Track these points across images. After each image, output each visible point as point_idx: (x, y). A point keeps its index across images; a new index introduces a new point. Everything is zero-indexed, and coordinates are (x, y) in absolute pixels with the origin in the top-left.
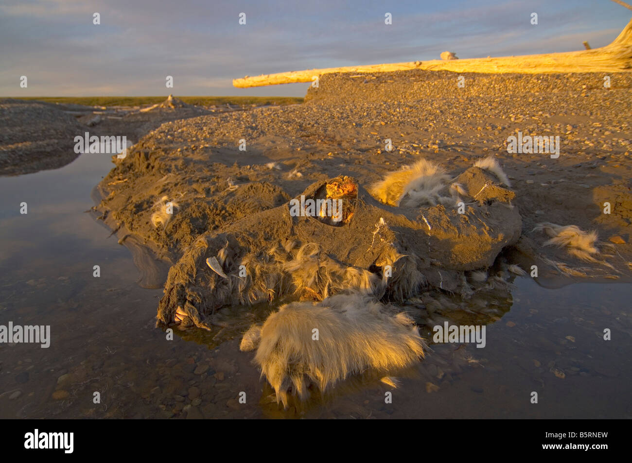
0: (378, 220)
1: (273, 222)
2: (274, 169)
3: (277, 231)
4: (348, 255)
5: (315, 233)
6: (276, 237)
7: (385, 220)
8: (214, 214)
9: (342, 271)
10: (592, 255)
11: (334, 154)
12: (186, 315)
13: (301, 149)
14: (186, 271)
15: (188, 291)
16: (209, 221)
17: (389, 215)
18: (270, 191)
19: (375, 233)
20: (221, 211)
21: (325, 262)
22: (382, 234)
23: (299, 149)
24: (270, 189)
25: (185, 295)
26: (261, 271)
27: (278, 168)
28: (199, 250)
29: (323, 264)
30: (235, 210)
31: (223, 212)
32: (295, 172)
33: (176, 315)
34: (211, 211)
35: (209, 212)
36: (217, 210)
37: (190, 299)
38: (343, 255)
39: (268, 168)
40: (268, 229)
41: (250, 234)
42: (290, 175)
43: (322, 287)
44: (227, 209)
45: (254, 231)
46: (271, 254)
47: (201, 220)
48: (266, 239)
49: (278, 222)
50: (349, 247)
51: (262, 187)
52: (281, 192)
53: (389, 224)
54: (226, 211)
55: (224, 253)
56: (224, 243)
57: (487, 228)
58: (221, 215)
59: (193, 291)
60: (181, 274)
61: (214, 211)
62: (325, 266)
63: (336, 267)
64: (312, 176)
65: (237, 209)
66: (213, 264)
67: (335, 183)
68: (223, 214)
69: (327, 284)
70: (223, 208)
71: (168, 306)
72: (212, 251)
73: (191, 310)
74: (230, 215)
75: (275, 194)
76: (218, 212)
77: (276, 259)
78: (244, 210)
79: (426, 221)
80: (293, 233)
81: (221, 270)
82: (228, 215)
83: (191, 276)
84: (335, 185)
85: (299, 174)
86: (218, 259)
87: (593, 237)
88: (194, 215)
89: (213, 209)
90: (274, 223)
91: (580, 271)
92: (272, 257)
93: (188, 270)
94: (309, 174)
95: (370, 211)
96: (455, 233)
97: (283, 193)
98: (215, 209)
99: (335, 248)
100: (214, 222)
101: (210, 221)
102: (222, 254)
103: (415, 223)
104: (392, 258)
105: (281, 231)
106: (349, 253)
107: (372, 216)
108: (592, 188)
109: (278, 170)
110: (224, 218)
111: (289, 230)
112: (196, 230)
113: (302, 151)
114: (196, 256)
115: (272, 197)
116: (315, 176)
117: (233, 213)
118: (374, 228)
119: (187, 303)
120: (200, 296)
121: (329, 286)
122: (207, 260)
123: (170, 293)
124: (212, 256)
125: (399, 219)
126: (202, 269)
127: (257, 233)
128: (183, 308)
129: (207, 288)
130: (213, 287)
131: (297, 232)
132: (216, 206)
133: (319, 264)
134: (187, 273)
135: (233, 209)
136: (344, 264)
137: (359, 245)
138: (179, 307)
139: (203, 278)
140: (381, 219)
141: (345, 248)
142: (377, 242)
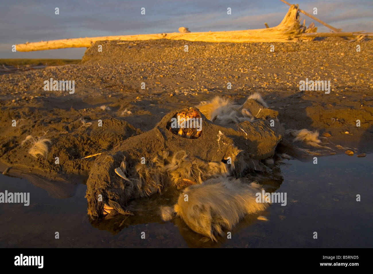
0: (218, 132)
1: (150, 140)
2: (106, 110)
3: (154, 146)
4: (207, 155)
5: (181, 144)
6: (154, 150)
7: (222, 132)
8: (82, 144)
9: (206, 165)
10: (319, 144)
11: (141, 98)
12: (112, 208)
13: (112, 96)
14: (103, 179)
15: (108, 192)
16: (80, 150)
17: (224, 129)
18: (119, 124)
19: (218, 140)
20: (87, 141)
21: (195, 161)
22: (223, 140)
23: (110, 96)
24: (118, 123)
25: (106, 196)
26: (150, 174)
27: (109, 109)
28: (109, 164)
29: (194, 163)
30: (98, 140)
31: (89, 142)
32: (126, 111)
33: (105, 210)
34: (80, 142)
35: (78, 143)
36: (84, 140)
37: (112, 198)
38: (204, 155)
39: (102, 110)
40: (148, 146)
41: (137, 150)
42: (123, 113)
43: (196, 177)
44: (91, 139)
45: (139, 148)
46: (154, 162)
47: (73, 149)
48: (149, 152)
49: (154, 140)
50: (206, 150)
51: (111, 122)
52: (127, 124)
53: (225, 134)
54: (91, 141)
55: (125, 164)
56: (123, 158)
57: (273, 132)
58: (88, 144)
59: (112, 192)
60: (99, 182)
61: (82, 141)
62: (195, 163)
63: (203, 163)
64: (139, 113)
65: (99, 138)
66: (119, 172)
67: (183, 112)
68: (89, 143)
69: (200, 174)
70: (89, 139)
71: (97, 204)
72: (117, 164)
73: (115, 205)
74: (94, 143)
75: (124, 126)
77: (157, 165)
78: (105, 139)
79: (243, 131)
80: (166, 147)
81: (125, 176)
82: (93, 143)
83: (107, 182)
84: (184, 114)
85: (129, 112)
86: (122, 168)
87: (317, 134)
88: (67, 146)
89: (81, 140)
90: (151, 141)
91: (316, 152)
92: (155, 163)
93: (104, 178)
94: (136, 112)
95: (211, 127)
96: (260, 136)
97: (129, 125)
98: (82, 140)
99: (197, 152)
100: (83, 150)
101: (81, 149)
102: (123, 165)
103: (239, 133)
104: (235, 153)
105: (157, 146)
106: (207, 154)
107: (214, 130)
108: (305, 108)
109: (109, 110)
110: (91, 146)
111: (163, 145)
112: (73, 157)
113: (114, 97)
114: (108, 168)
115: (122, 128)
116: (140, 113)
117: (96, 142)
118: (217, 138)
119: (110, 200)
120: (117, 194)
121: (201, 175)
122: (115, 170)
123: (95, 196)
124: (117, 167)
125: (229, 131)
126: (114, 177)
127: (141, 149)
128: (109, 205)
129: (119, 189)
130: (123, 188)
131: (168, 145)
132: (82, 138)
133: (191, 163)
134: (104, 181)
135: (96, 139)
136: (207, 161)
137: (211, 148)
138: (105, 205)
139: (115, 183)
140: (220, 132)
141: (204, 151)
142: (222, 145)
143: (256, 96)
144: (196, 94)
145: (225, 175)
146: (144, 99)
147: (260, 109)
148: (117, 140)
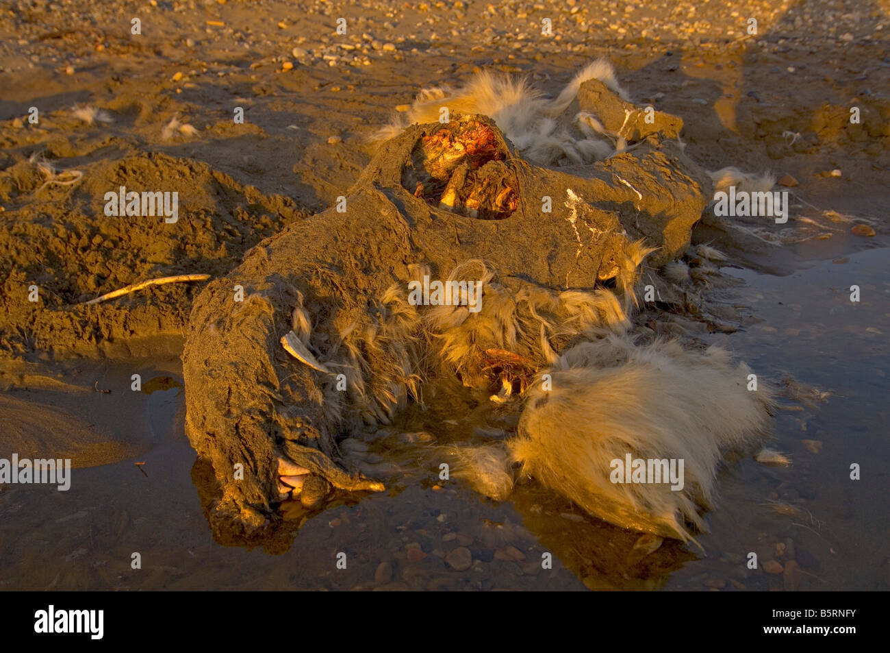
0: (566, 195)
1: (362, 231)
2: (98, 123)
3: (379, 249)
4: (550, 270)
5: (463, 239)
6: (378, 262)
7: (576, 191)
8: (75, 250)
9: (555, 302)
11: (191, 76)
12: (307, 471)
13: (77, 71)
14: (253, 378)
15: (282, 420)
16: (71, 269)
17: (580, 182)
18: (182, 174)
19: (572, 220)
20: (90, 239)
21: (522, 291)
22: (584, 218)
23: (70, 70)
24: (179, 167)
25: (276, 433)
26: (380, 341)
27: (105, 118)
28: (260, 323)
29: (520, 296)
30: (127, 231)
31: (97, 240)
32: (173, 124)
33: (282, 479)
34: (66, 241)
35: (61, 247)
37: (296, 436)
38: (540, 268)
39: (83, 122)
40: (360, 250)
41: (331, 266)
42: (167, 134)
43: (530, 340)
44: (104, 231)
45: (333, 259)
46: (387, 301)
47: (50, 270)
48: (366, 271)
49: (373, 230)
50: (543, 254)
52: (212, 173)
53: (585, 198)
54: (105, 237)
55: (304, 316)
56: (294, 297)
57: (695, 183)
58: (93, 247)
59: (291, 416)
60: (243, 387)
61: (74, 240)
62: (525, 298)
63: (545, 297)
64: (219, 131)
65: (131, 225)
66: (297, 348)
67: (442, 131)
68: (99, 245)
69: (543, 332)
70: (95, 232)
71: (256, 466)
72: (283, 320)
73: (314, 458)
75: (202, 179)
76: (85, 241)
77: (396, 311)
78: (151, 228)
79: (629, 185)
80: (416, 249)
81: (312, 357)
82: (111, 245)
83: (270, 385)
84: (445, 136)
85: (188, 129)
86: (299, 333)
88: (22, 260)
89: (69, 237)
90: (367, 235)
92: (389, 306)
93: (256, 374)
94: (208, 127)
95: (543, 178)
97: (218, 175)
98: (73, 235)
99: (518, 261)
100: (84, 270)
101: (73, 267)
102: (302, 320)
103: (620, 192)
104: (634, 259)
105: (386, 247)
106: (549, 265)
107: (552, 188)
109: (108, 123)
110: (107, 253)
111: (407, 244)
112: (55, 297)
113: (84, 75)
114: (261, 337)
115: (199, 188)
116: (224, 130)
117: (121, 239)
118: (568, 211)
119: (292, 445)
120: (309, 423)
121: (548, 334)
122: (284, 341)
123: (241, 438)
124: (287, 331)
125: (595, 187)
126: (284, 365)
127: (340, 262)
128: (293, 462)
129: (309, 403)
130: (319, 398)
131: (419, 243)
132: (72, 228)
133: (514, 298)
134: (259, 382)
135: (119, 230)
136: (555, 288)
137: (556, 246)
138: (281, 462)
139: (292, 384)
140: (570, 192)
141: (537, 258)
142: (587, 237)
143: (599, 71)
144: (367, 63)
145: (621, 329)
146: (200, 80)
147: (628, 114)
148: (194, 229)
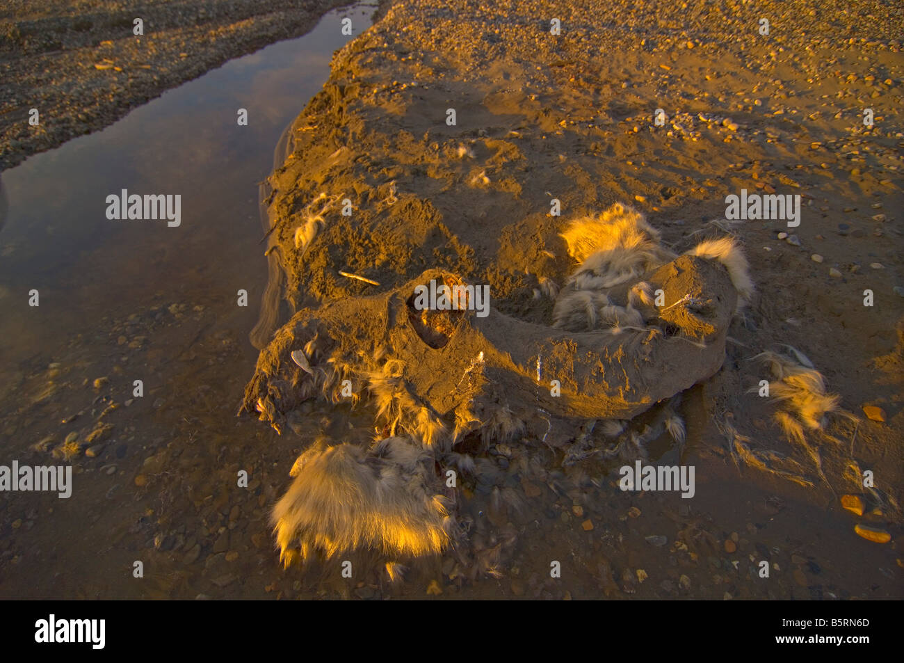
0: (478, 353)
1: (370, 317)
2: (465, 157)
4: (429, 390)
6: (370, 336)
7: (486, 356)
8: (356, 243)
9: (415, 409)
12: (265, 409)
14: (270, 362)
15: (270, 384)
17: (492, 351)
18: (427, 219)
19: (466, 371)
20: (364, 240)
21: (400, 394)
22: (473, 375)
23: (534, 97)
24: (429, 214)
28: (285, 342)
29: (398, 395)
30: (380, 242)
31: (367, 242)
32: (482, 174)
34: (354, 238)
35: (352, 240)
36: (360, 238)
37: (271, 393)
38: (425, 388)
40: (363, 325)
41: (343, 327)
42: (474, 180)
44: (372, 238)
45: (348, 324)
46: (361, 355)
47: (341, 250)
48: (359, 337)
50: (432, 380)
52: (438, 223)
53: (488, 364)
54: (370, 241)
55: (311, 347)
56: (313, 335)
58: (364, 245)
59: (274, 384)
60: (267, 363)
61: (357, 239)
62: (400, 397)
63: (411, 403)
64: (503, 185)
66: (298, 358)
68: (366, 245)
69: (397, 419)
70: (368, 237)
71: (251, 394)
72: (298, 344)
73: (269, 406)
74: (374, 246)
76: (361, 241)
79: (538, 367)
81: (307, 364)
83: (275, 368)
85: (487, 180)
86: (305, 353)
88: (335, 241)
89: (357, 236)
90: (371, 319)
93: (272, 361)
95: (472, 338)
96: (573, 390)
97: (441, 226)
98: (359, 236)
99: (418, 376)
101: (351, 252)
102: (308, 348)
103: (522, 369)
106: (431, 388)
107: (472, 346)
114: (281, 348)
115: (425, 230)
118: (468, 364)
119: (267, 397)
120: (280, 391)
121: (398, 422)
122: (292, 353)
124: (298, 349)
125: (503, 359)
126: (286, 363)
128: (263, 402)
129: (289, 384)
130: (295, 383)
131: (391, 336)
132: (360, 232)
133: (394, 394)
134: (272, 364)
136: (421, 402)
137: (444, 380)
139: (287, 371)
140: (481, 354)
141: (429, 380)
142: (464, 385)
145: (424, 448)
